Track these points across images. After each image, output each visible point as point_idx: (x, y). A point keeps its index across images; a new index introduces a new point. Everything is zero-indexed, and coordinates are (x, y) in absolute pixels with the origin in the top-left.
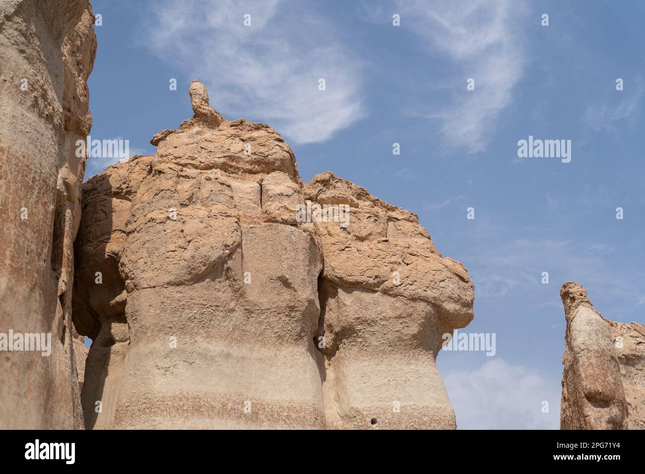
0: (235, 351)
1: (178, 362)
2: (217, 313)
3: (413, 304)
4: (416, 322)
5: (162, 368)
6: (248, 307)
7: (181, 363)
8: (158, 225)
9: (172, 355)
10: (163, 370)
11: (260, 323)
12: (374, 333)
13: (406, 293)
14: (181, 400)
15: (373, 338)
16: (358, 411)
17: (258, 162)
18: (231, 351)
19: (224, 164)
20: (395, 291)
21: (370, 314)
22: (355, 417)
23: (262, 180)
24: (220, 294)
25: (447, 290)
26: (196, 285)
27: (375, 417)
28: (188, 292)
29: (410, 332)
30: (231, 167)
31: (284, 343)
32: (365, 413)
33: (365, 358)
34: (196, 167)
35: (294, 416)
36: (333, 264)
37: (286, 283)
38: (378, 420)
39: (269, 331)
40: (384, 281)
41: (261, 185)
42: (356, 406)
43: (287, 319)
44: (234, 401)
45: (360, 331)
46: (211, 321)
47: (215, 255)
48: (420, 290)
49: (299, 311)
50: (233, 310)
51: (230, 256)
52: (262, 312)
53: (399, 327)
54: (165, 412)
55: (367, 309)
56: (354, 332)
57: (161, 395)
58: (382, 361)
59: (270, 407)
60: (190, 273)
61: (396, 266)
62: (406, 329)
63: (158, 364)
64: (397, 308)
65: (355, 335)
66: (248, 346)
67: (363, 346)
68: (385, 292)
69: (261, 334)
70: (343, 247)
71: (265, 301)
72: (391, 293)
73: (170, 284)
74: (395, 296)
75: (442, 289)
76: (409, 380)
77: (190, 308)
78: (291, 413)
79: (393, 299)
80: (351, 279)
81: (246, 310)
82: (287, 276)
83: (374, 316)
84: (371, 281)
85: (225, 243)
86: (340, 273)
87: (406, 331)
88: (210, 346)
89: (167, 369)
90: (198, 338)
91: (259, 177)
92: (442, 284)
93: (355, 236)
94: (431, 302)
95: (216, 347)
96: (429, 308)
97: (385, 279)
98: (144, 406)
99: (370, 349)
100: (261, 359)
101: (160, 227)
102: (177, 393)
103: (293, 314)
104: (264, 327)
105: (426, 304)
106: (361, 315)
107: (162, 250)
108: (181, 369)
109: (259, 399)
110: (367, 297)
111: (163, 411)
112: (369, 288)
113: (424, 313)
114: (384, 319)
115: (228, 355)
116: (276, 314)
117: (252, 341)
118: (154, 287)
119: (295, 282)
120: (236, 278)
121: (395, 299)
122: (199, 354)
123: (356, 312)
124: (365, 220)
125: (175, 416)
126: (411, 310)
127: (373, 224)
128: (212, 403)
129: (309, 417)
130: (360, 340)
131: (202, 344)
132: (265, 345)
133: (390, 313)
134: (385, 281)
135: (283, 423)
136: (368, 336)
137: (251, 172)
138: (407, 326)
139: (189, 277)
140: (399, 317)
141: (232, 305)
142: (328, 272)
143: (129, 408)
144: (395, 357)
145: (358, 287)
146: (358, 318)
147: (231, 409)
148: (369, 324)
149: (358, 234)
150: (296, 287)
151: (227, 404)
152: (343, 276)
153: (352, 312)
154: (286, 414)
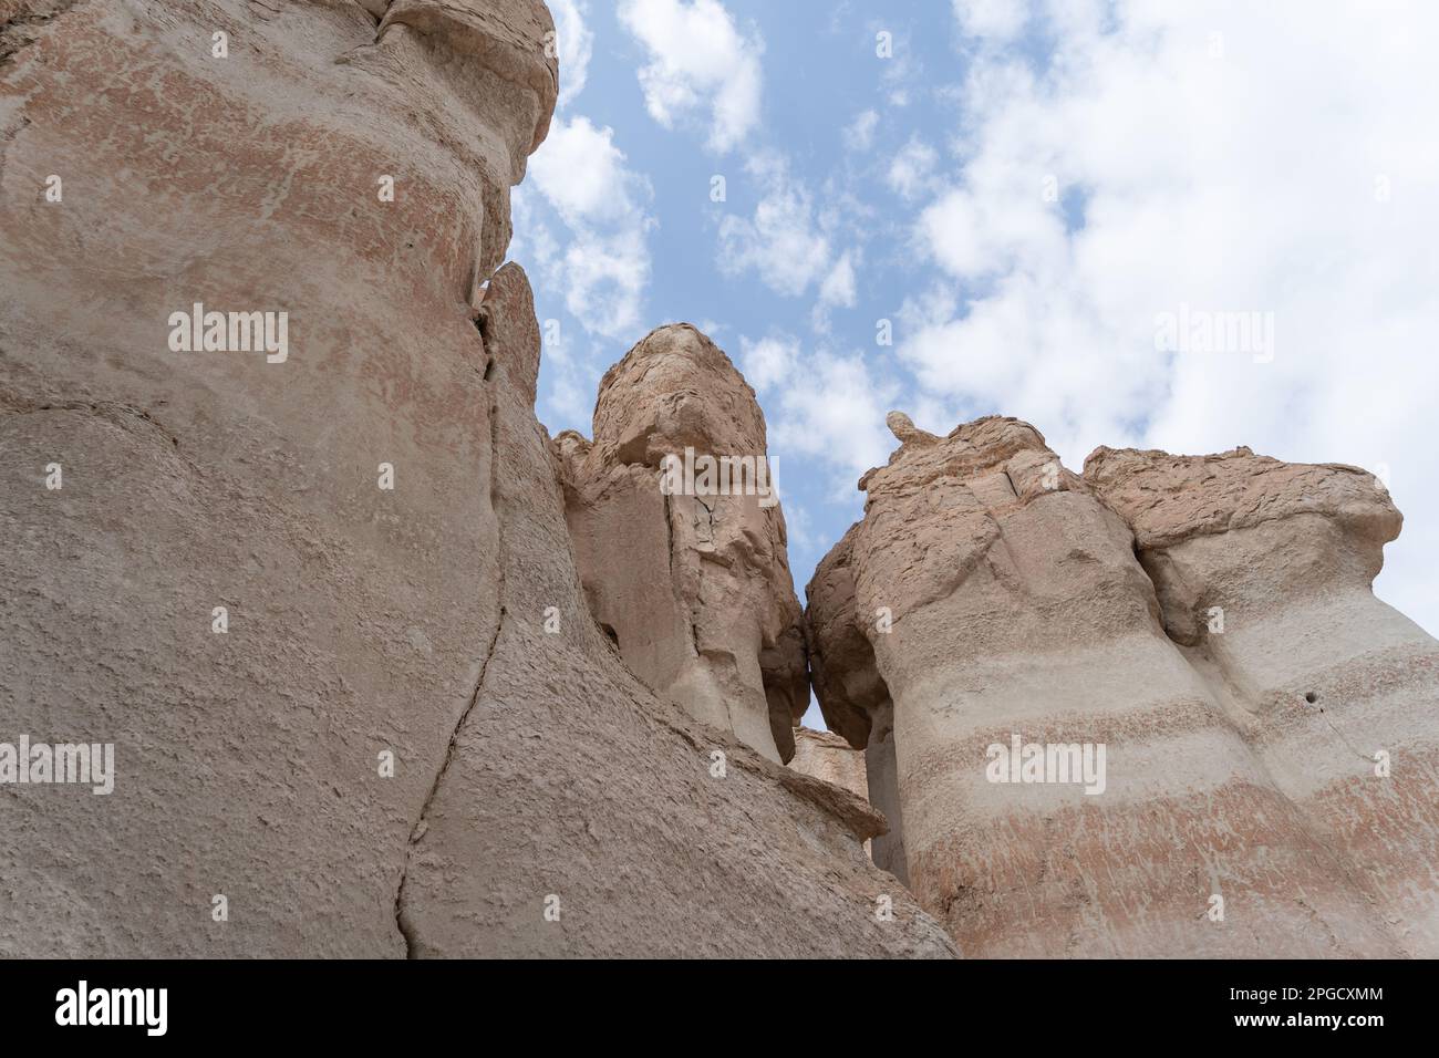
0: (1041, 660)
1: (960, 695)
2: (995, 622)
3: (1288, 523)
4: (1309, 545)
5: (941, 710)
6: (1041, 605)
7: (965, 696)
8: (884, 551)
9: (949, 689)
10: (943, 713)
11: (1067, 619)
12: (1250, 584)
13: (1271, 514)
14: (980, 741)
15: (1252, 591)
16: (1276, 692)
17: (994, 451)
18: (1035, 662)
19: (949, 468)
20: (1253, 518)
21: (1232, 560)
22: (1276, 702)
23: (1006, 467)
24: (992, 598)
25: (1336, 489)
26: (954, 596)
27: (1310, 690)
28: (945, 608)
29: (1306, 561)
30: (960, 468)
31: (1114, 634)
32: (1290, 691)
33: (1253, 622)
34: (917, 485)
35: (1169, 720)
36: (1146, 526)
37: (1081, 557)
38: (1317, 693)
39: (1085, 626)
40: (1230, 515)
41: (1007, 473)
42: (1272, 686)
43: (1105, 602)
44: (1064, 724)
45: (1226, 588)
46: (990, 633)
47: (966, 551)
48: (1291, 503)
49: (1117, 584)
50: (1017, 614)
51: (988, 548)
52: (1065, 605)
53: (1285, 561)
54: (962, 763)
55: (1221, 557)
56: (1218, 592)
57: (948, 742)
58: (1282, 615)
59: (1127, 719)
60: (940, 584)
61: (1240, 494)
62: (1297, 559)
63: (933, 706)
64: (1267, 540)
65: (1221, 597)
66: (1060, 652)
67: (1242, 606)
68: (1240, 527)
69: (1074, 633)
70: (1152, 503)
71: (1063, 593)
72: (1248, 524)
73: (917, 606)
74: (1256, 525)
75: (1326, 491)
76: (1341, 624)
77: (957, 626)
78: (1164, 718)
79: (1257, 531)
80: (1178, 530)
81: (1039, 609)
82: (1080, 548)
83: (1238, 562)
84: (1211, 520)
85: (975, 536)
86: (1159, 530)
87: (1297, 562)
88: (1000, 663)
89: (949, 709)
90: (980, 658)
91: (1000, 466)
92: (1322, 485)
93: (1165, 490)
94: (1317, 512)
95: (1009, 663)
96: (1319, 520)
97: (1231, 510)
98: (930, 765)
99: (1255, 607)
100: (1087, 663)
101: (885, 553)
102: (972, 733)
103: (1110, 593)
104: (1074, 623)
105: (1311, 516)
106: (1217, 568)
107: (895, 574)
108: (968, 701)
109: (1104, 714)
110: (1216, 543)
111: (958, 762)
112: (1214, 531)
113: (1315, 529)
114: (1257, 559)
115: (1033, 668)
116: (1085, 601)
117: (1064, 645)
118: (900, 619)
119: (1095, 551)
120: (1008, 573)
121: (1259, 528)
122: (989, 676)
123: (1208, 566)
124: (1172, 470)
125: (978, 764)
126: (1292, 532)
127: (1186, 470)
128: (1030, 733)
129: (1196, 715)
130: (1232, 601)
131: (987, 663)
132: (1086, 645)
133: (1260, 549)
134: (1232, 513)
135: (1157, 734)
136: (1242, 591)
137: (988, 466)
138: (1297, 555)
139: (939, 589)
140: (1277, 548)
141: (1015, 607)
142: (1144, 538)
143: (912, 778)
144: (1300, 603)
145: (1194, 535)
146: (1215, 573)
147: (1064, 734)
148: (1235, 575)
149: (1168, 487)
150: (1098, 557)
151: (1055, 730)
152: (1166, 531)
153: (1202, 569)
154: (1155, 721)
